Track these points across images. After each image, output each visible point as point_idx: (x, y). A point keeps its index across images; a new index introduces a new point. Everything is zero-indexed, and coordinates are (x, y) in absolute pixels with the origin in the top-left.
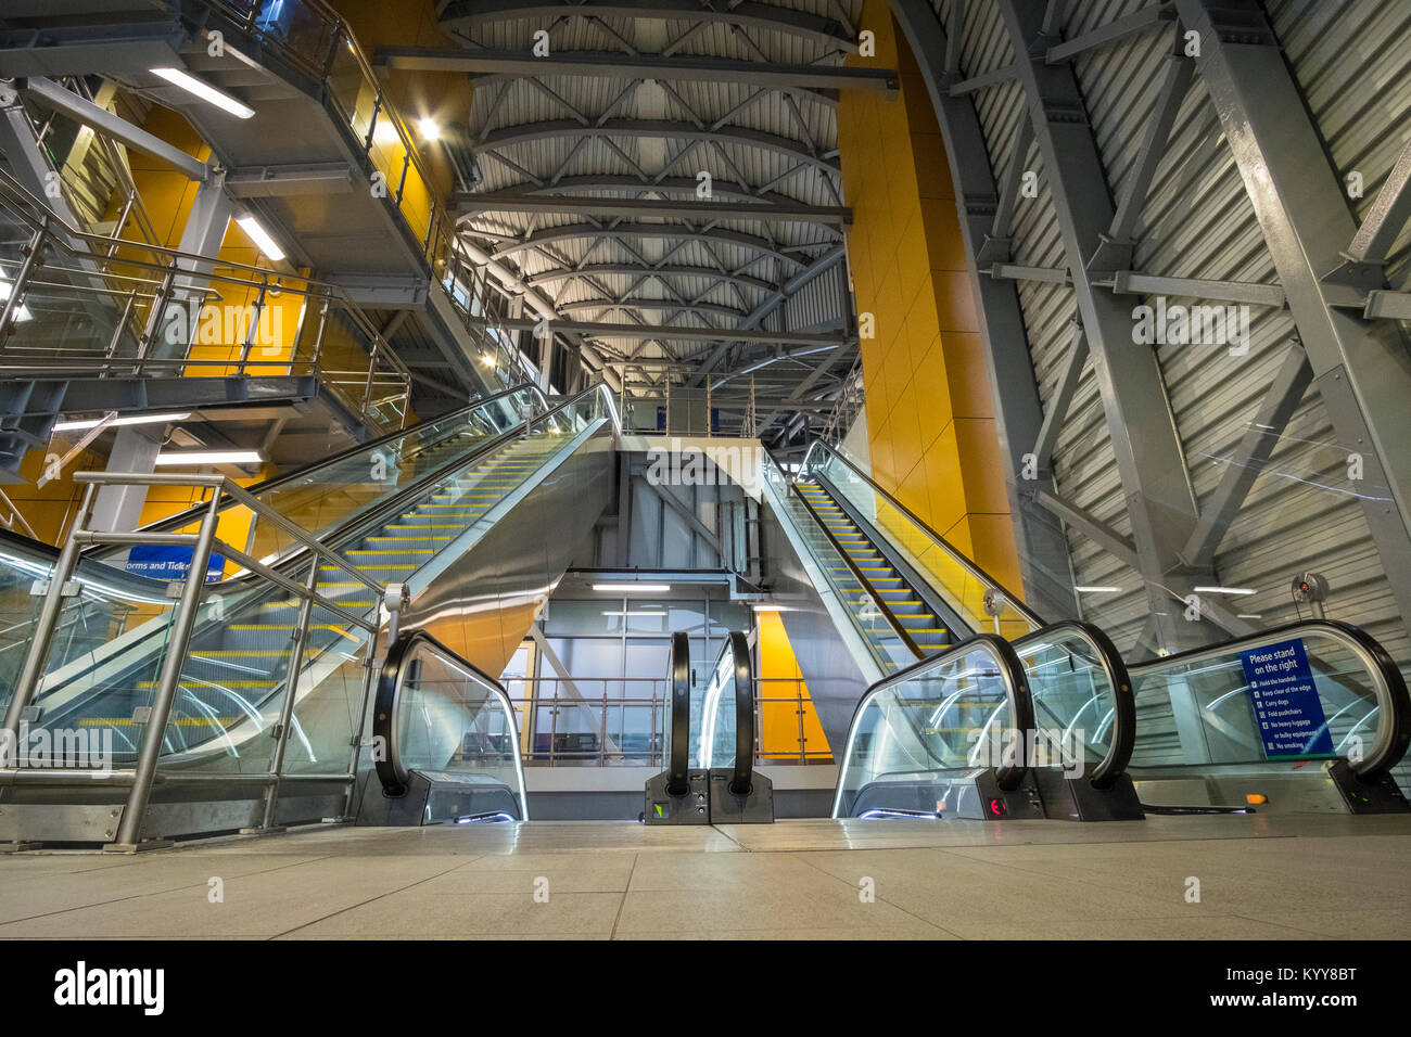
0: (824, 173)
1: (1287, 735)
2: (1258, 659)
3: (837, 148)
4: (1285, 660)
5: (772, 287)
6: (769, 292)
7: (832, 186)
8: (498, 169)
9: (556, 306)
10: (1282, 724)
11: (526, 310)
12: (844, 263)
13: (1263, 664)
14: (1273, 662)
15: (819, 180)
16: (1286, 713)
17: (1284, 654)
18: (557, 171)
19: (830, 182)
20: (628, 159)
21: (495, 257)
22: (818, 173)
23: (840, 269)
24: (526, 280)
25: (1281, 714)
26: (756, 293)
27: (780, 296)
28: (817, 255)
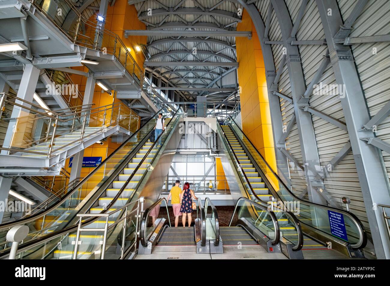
0: (232, 50)
1: (337, 232)
2: (332, 214)
3: (235, 44)
4: (338, 217)
5: (219, 74)
6: (218, 76)
7: (234, 52)
8: (154, 50)
9: (169, 79)
10: (336, 230)
11: (162, 81)
12: (236, 71)
13: (333, 215)
14: (335, 216)
15: (231, 51)
16: (337, 228)
17: (338, 215)
18: (168, 50)
19: (233, 51)
20: (185, 47)
21: (154, 70)
22: (230, 50)
23: (235, 72)
24: (162, 74)
25: (336, 227)
26: (215, 76)
27: (221, 77)
28: (229, 68)
